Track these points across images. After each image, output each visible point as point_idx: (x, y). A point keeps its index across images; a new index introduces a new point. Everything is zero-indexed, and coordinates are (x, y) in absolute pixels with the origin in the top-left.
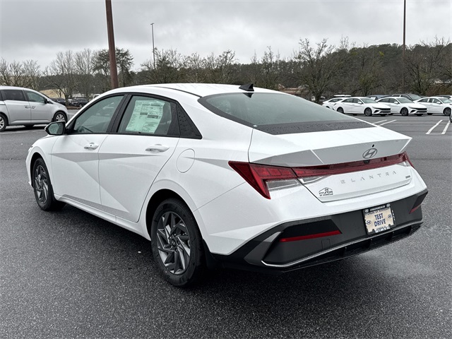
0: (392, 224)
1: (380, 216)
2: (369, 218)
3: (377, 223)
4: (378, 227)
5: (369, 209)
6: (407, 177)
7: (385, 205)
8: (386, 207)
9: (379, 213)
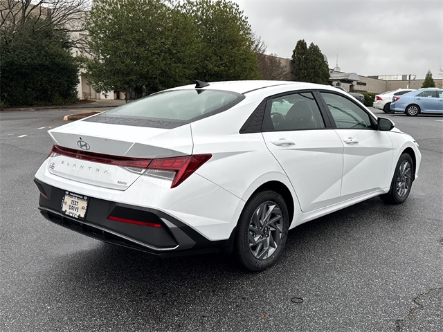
0: (82, 216)
1: (76, 203)
2: (68, 200)
3: (71, 208)
4: (71, 211)
5: (70, 192)
6: (118, 182)
7: (83, 196)
8: (83, 198)
9: (76, 200)
